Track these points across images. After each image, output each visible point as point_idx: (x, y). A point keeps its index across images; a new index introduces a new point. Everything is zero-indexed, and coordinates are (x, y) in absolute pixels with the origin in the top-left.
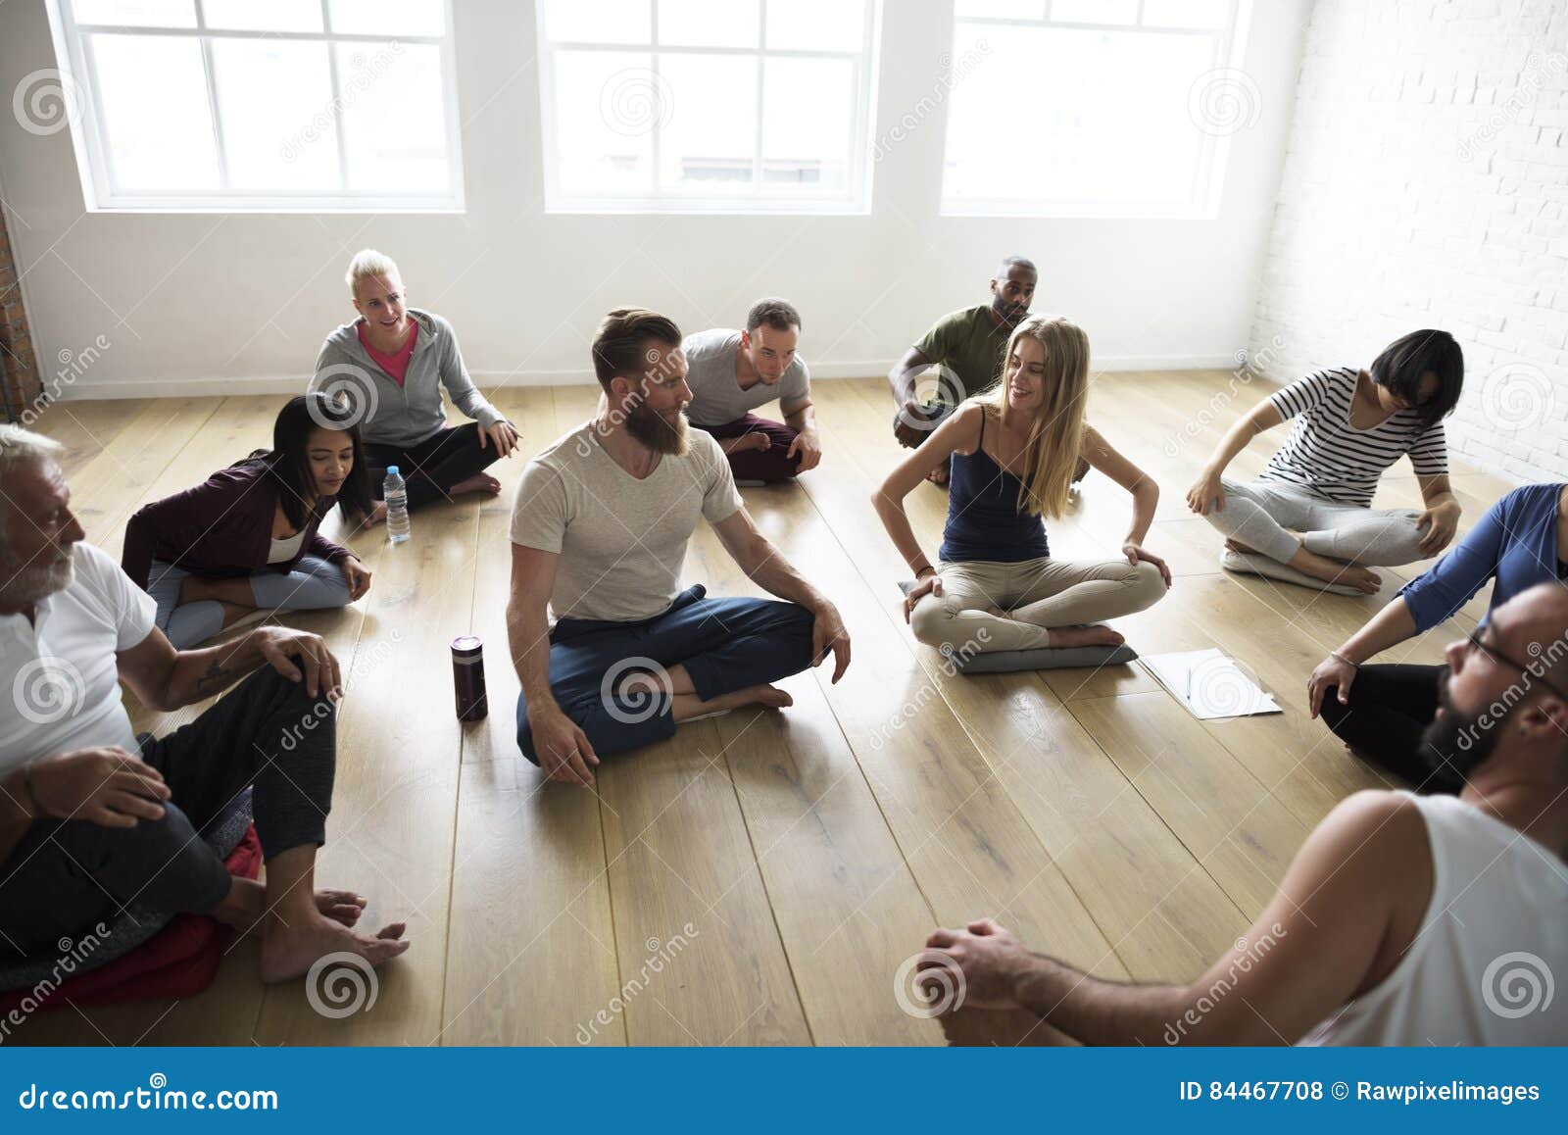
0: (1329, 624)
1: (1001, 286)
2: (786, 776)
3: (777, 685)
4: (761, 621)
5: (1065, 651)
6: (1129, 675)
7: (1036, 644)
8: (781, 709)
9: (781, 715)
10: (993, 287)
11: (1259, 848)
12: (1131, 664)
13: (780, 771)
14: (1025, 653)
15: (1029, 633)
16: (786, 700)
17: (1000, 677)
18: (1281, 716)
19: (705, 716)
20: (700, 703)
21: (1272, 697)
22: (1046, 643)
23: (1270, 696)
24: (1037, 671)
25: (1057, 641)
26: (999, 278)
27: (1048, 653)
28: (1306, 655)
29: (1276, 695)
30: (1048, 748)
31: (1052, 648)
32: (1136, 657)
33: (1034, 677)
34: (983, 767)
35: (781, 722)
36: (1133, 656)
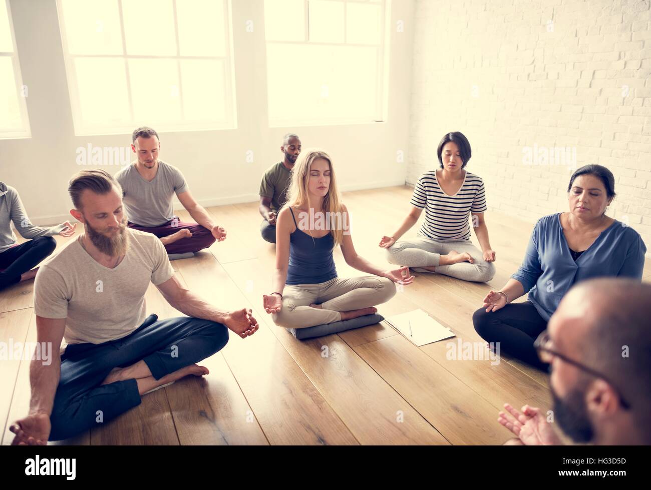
0: (466, 289)
1: (286, 148)
2: (206, 416)
3: (199, 364)
4: (186, 330)
5: (349, 321)
6: (381, 328)
7: (334, 320)
8: (203, 376)
9: (204, 379)
10: (282, 150)
11: (461, 412)
12: (382, 323)
13: (203, 414)
14: (330, 325)
15: (331, 314)
16: (205, 371)
17: (318, 339)
18: (455, 338)
19: (159, 388)
20: (156, 381)
21: (449, 329)
22: (339, 318)
23: (448, 329)
24: (337, 333)
25: (345, 316)
26: (284, 145)
27: (341, 323)
28: (460, 306)
29: (451, 328)
30: (347, 374)
31: (342, 321)
32: (384, 319)
33: (336, 337)
34: (315, 392)
35: (203, 384)
36: (382, 319)
